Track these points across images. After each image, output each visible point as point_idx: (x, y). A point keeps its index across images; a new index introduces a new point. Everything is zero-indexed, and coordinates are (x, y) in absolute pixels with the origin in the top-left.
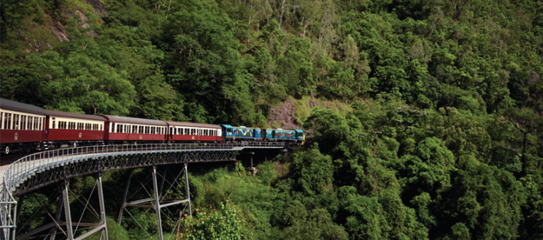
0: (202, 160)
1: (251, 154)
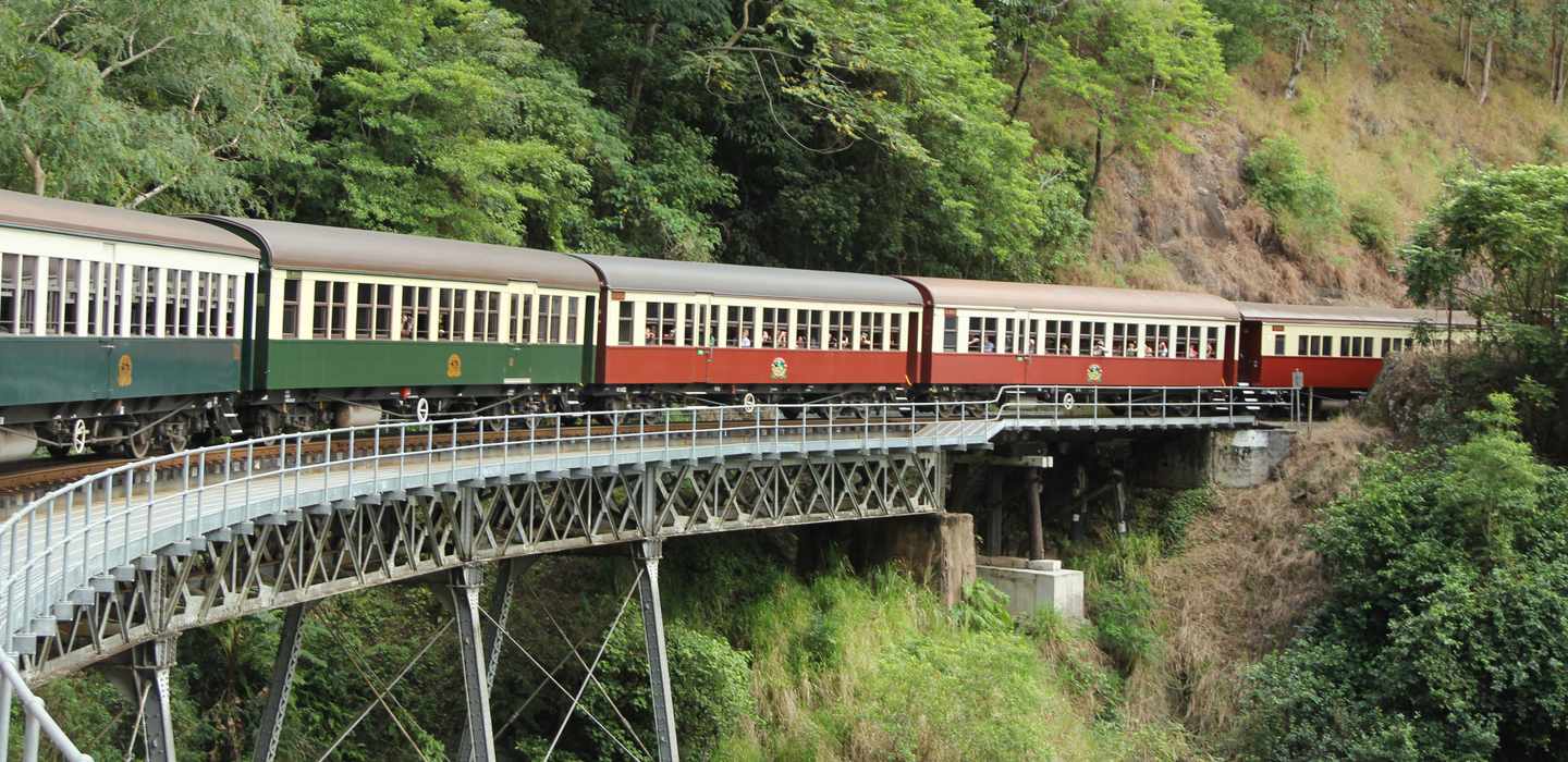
1: (1027, 469)
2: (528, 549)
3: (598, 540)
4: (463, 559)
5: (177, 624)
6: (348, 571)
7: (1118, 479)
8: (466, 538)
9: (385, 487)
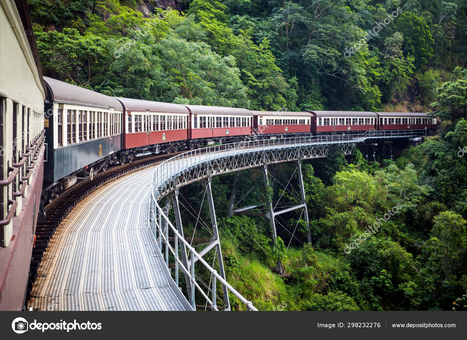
0: (317, 156)
1: (373, 146)
2: (276, 162)
3: (289, 160)
4: (264, 164)
5: (211, 175)
6: (242, 166)
7: (390, 147)
8: (264, 160)
9: (246, 152)
